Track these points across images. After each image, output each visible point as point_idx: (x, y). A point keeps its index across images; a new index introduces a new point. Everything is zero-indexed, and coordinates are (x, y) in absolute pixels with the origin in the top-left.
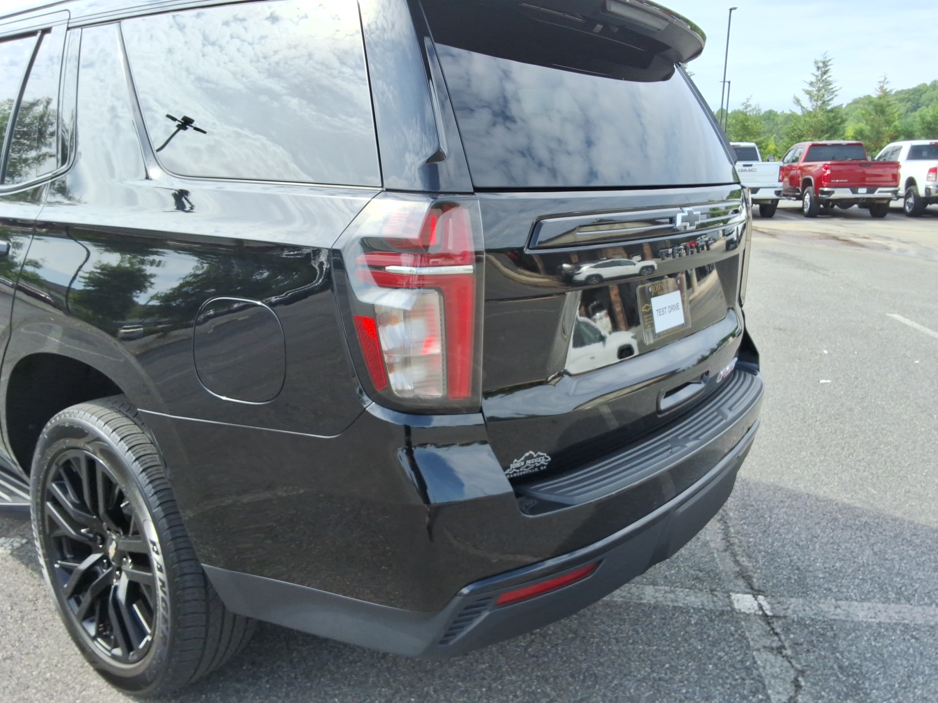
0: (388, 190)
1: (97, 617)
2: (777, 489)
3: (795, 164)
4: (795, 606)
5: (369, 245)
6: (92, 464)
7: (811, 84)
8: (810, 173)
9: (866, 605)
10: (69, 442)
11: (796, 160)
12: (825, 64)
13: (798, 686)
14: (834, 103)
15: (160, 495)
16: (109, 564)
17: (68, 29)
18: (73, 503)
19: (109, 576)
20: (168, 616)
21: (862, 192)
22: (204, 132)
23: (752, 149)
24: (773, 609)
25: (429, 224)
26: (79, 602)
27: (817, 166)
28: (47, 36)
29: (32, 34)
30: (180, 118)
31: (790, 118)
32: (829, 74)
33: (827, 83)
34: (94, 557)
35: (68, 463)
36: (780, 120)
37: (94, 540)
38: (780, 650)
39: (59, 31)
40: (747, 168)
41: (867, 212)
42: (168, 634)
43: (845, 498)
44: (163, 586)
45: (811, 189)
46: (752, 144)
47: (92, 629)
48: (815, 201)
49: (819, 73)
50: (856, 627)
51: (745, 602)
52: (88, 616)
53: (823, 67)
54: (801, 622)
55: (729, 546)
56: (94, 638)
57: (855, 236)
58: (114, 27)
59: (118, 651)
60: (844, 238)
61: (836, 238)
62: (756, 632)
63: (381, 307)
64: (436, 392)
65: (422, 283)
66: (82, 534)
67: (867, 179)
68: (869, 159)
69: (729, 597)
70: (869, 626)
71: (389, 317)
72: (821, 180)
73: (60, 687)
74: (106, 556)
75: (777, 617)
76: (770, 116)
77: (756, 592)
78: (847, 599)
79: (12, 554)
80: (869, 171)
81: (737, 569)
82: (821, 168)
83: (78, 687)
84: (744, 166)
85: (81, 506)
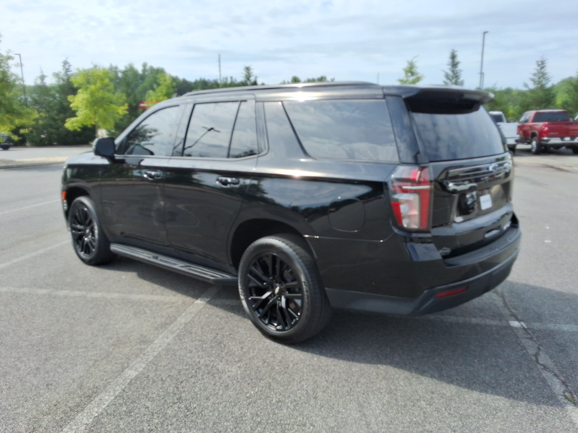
1: (269, 316)
2: (526, 285)
3: (526, 124)
4: (536, 325)
5: (399, 180)
7: (535, 75)
8: (535, 129)
9: (567, 326)
11: (526, 121)
12: (543, 62)
13: (539, 349)
14: (549, 85)
16: (276, 296)
17: (256, 102)
18: (261, 273)
19: (276, 301)
20: (310, 308)
21: (567, 139)
23: (500, 116)
24: (527, 326)
26: (259, 312)
27: (540, 125)
29: (237, 101)
31: (521, 94)
32: (545, 68)
33: (544, 74)
34: (268, 294)
35: (261, 259)
36: (514, 93)
37: (268, 287)
38: (531, 339)
39: (251, 102)
41: (570, 151)
43: (558, 289)
45: (536, 138)
46: (501, 113)
48: (539, 145)
49: (539, 68)
50: (564, 332)
51: (515, 324)
52: (264, 317)
53: (542, 64)
54: (539, 331)
55: (506, 305)
56: (267, 324)
57: (564, 165)
59: (279, 327)
60: (558, 167)
61: (552, 167)
62: (521, 333)
64: (416, 226)
66: (264, 285)
67: (570, 132)
68: (571, 120)
69: (508, 322)
70: (569, 332)
71: (403, 202)
72: (542, 133)
74: (273, 294)
75: (529, 329)
76: (508, 91)
77: (519, 321)
78: (559, 323)
80: (571, 127)
81: (511, 313)
82: (542, 126)
85: (265, 274)
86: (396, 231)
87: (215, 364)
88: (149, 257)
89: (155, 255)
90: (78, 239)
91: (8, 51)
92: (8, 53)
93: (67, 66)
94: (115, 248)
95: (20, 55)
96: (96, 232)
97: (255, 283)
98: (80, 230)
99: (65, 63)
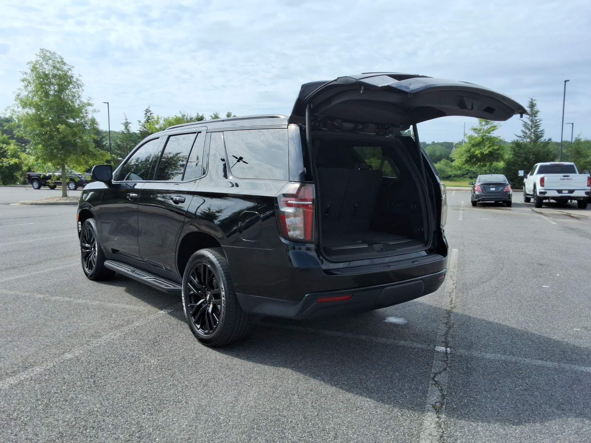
0: (290, 181)
1: (200, 323)
4: (461, 352)
5: (285, 195)
6: (205, 267)
9: (493, 354)
10: (198, 260)
13: (445, 369)
15: (226, 273)
16: (206, 303)
17: (207, 133)
18: (197, 282)
19: (206, 307)
20: (225, 312)
22: (247, 163)
23: (572, 166)
24: (451, 351)
25: (299, 190)
26: (194, 318)
28: (199, 134)
29: (195, 133)
30: (238, 158)
34: (202, 301)
35: (197, 269)
37: (202, 295)
39: (204, 133)
40: (566, 178)
42: (224, 318)
44: (224, 302)
46: (572, 163)
47: (199, 326)
51: (440, 349)
52: (197, 322)
54: (460, 356)
55: (446, 335)
56: (198, 329)
58: (221, 133)
59: (206, 331)
62: (439, 356)
63: (287, 212)
64: (302, 238)
65: (298, 206)
66: (199, 293)
69: (435, 347)
71: (289, 215)
73: (187, 344)
74: (206, 300)
75: (451, 354)
77: (447, 347)
78: (486, 352)
79: (168, 313)
83: (192, 345)
84: (564, 176)
85: (200, 282)
86: (283, 240)
87: (140, 356)
88: (128, 271)
89: (132, 268)
90: (86, 256)
91: (89, 98)
92: (89, 100)
93: (149, 114)
94: (107, 263)
95: (108, 103)
96: (97, 249)
97: (193, 291)
98: (87, 248)
99: (147, 111)
